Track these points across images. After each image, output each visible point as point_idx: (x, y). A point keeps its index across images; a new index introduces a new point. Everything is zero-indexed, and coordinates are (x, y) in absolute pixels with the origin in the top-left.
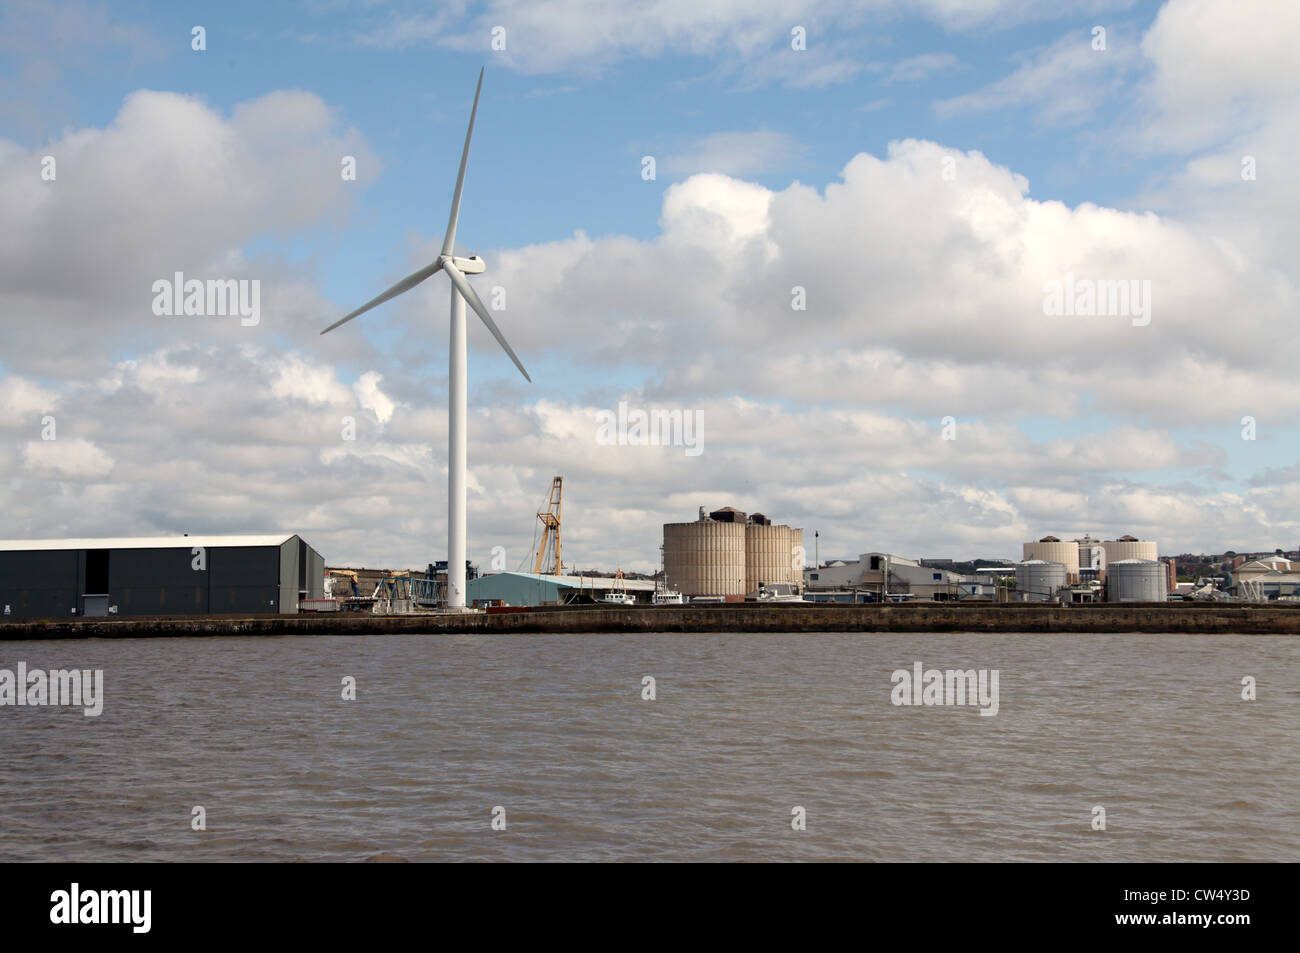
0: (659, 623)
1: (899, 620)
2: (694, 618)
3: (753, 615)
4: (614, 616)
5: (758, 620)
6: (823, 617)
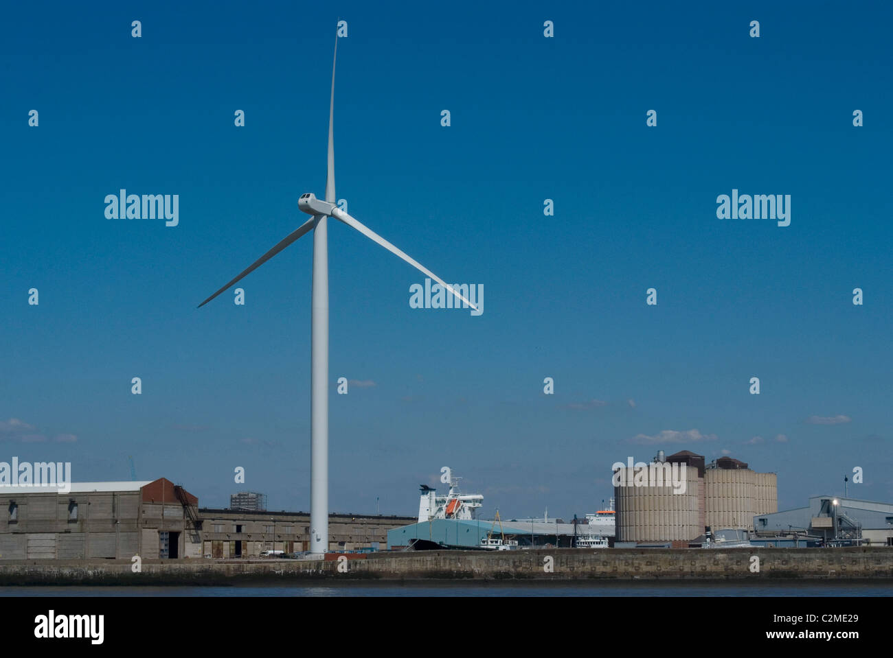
0: (490, 570)
1: (735, 567)
2: (524, 564)
3: (584, 562)
4: (445, 562)
5: (589, 567)
6: (654, 564)
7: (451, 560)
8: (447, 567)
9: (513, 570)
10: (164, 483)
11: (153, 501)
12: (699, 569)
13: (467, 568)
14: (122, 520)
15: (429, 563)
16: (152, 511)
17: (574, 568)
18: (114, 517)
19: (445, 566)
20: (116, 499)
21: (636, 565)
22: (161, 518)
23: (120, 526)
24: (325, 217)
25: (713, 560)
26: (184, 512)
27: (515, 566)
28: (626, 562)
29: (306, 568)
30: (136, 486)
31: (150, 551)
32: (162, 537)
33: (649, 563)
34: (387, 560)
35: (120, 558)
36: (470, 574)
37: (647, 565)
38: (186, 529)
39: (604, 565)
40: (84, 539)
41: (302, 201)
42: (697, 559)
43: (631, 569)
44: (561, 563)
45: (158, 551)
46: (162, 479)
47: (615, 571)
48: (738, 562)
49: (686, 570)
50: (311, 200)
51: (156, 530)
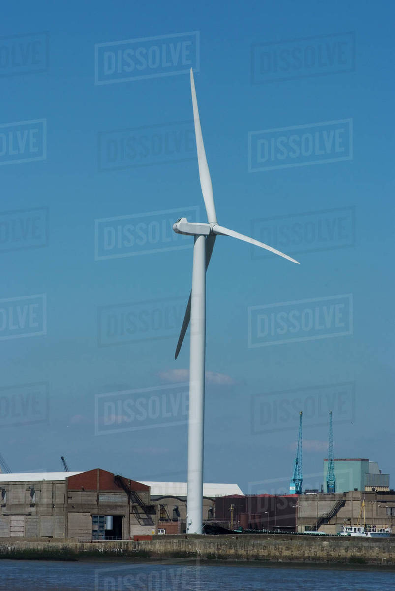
7: (186, 542)
8: (184, 549)
9: (217, 552)
10: (98, 473)
11: (83, 489)
12: (313, 555)
13: (194, 550)
14: (57, 504)
15: (175, 545)
16: (80, 497)
17: (248, 551)
18: (53, 502)
19: (183, 548)
20: (54, 487)
21: (281, 550)
22: (96, 503)
23: (56, 510)
24: (202, 237)
25: (321, 546)
26: (129, 499)
27: (219, 549)
28: (276, 547)
29: (114, 548)
30: (62, 476)
31: (79, 532)
32: (95, 519)
33: (288, 549)
34: (154, 541)
35: (56, 537)
36: (195, 554)
37: (286, 550)
38: (133, 513)
39: (264, 549)
40: (38, 520)
41: (174, 226)
42: (313, 546)
43: (278, 554)
44: (242, 546)
45: (91, 532)
46: (97, 470)
47: (258, 554)
48: (334, 548)
49: (306, 555)
50: (183, 224)
51: (89, 514)
